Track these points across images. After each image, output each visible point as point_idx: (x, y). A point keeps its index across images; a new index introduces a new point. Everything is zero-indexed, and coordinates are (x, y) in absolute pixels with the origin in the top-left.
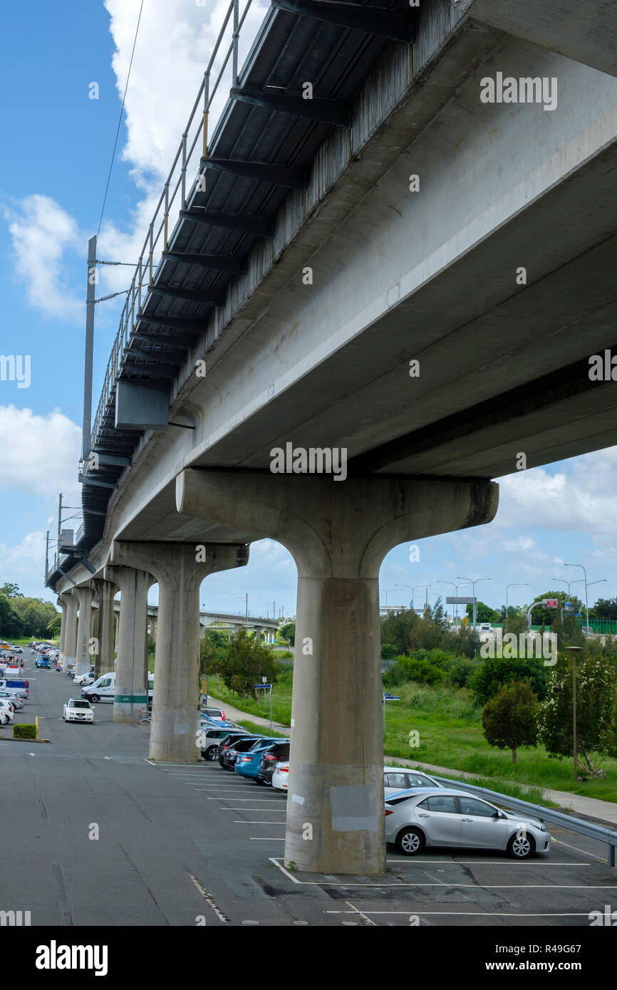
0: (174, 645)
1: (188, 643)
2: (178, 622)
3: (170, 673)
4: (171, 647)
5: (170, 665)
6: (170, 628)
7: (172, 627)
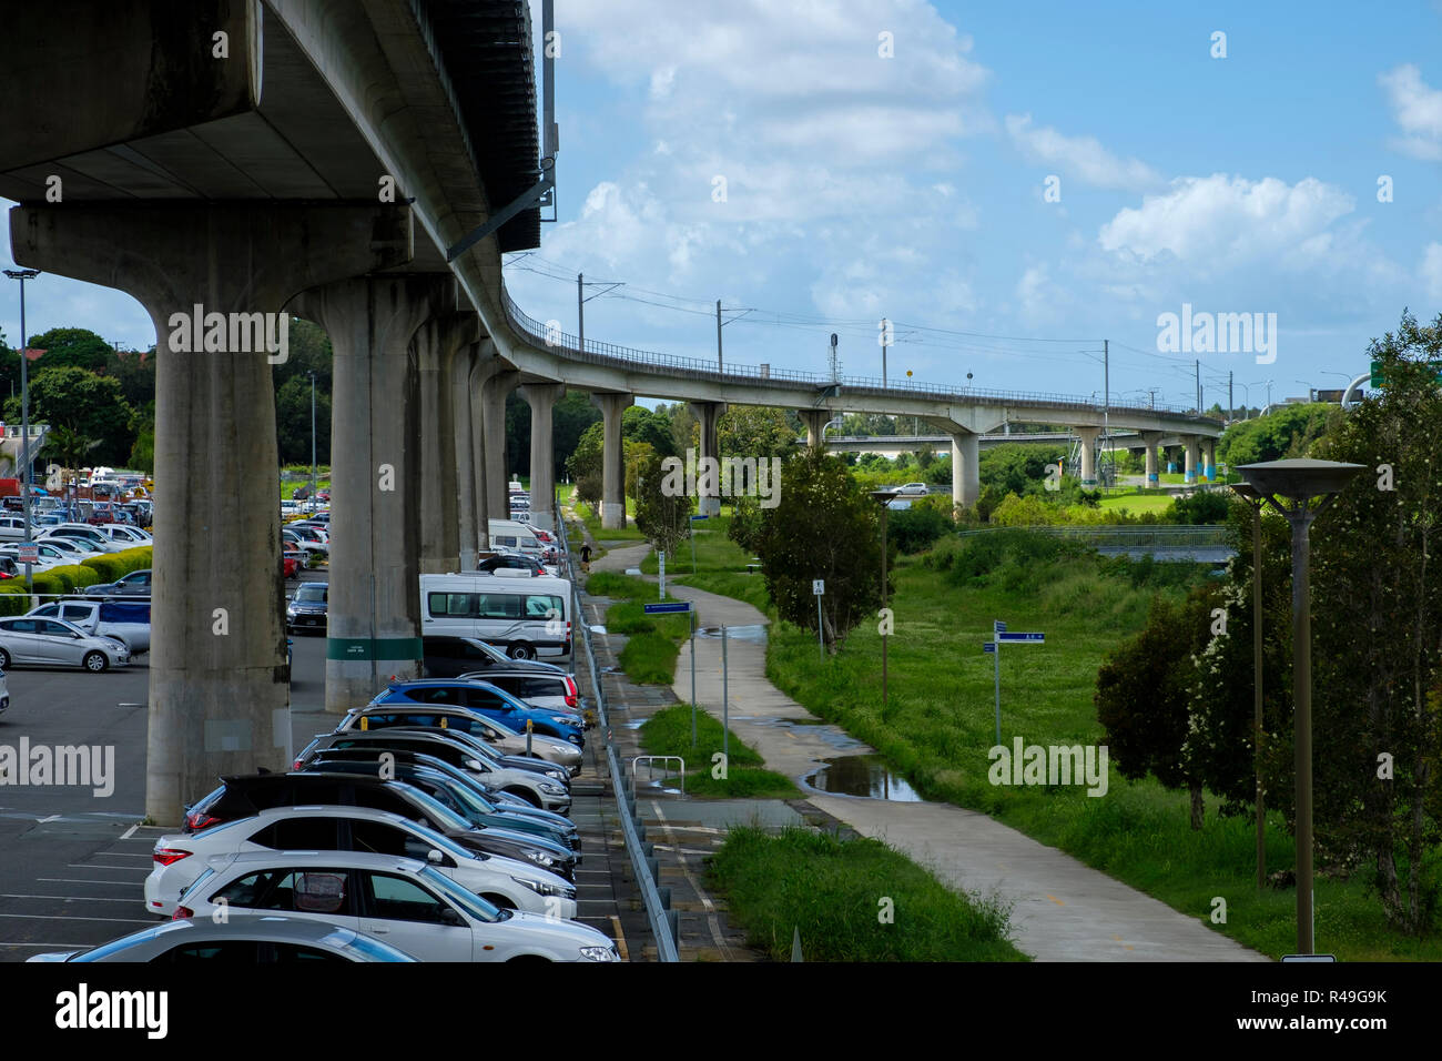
0: (197, 498)
1: (237, 494)
2: (206, 434)
3: (188, 579)
4: (189, 503)
5: (188, 556)
6: (185, 450)
7: (190, 446)
